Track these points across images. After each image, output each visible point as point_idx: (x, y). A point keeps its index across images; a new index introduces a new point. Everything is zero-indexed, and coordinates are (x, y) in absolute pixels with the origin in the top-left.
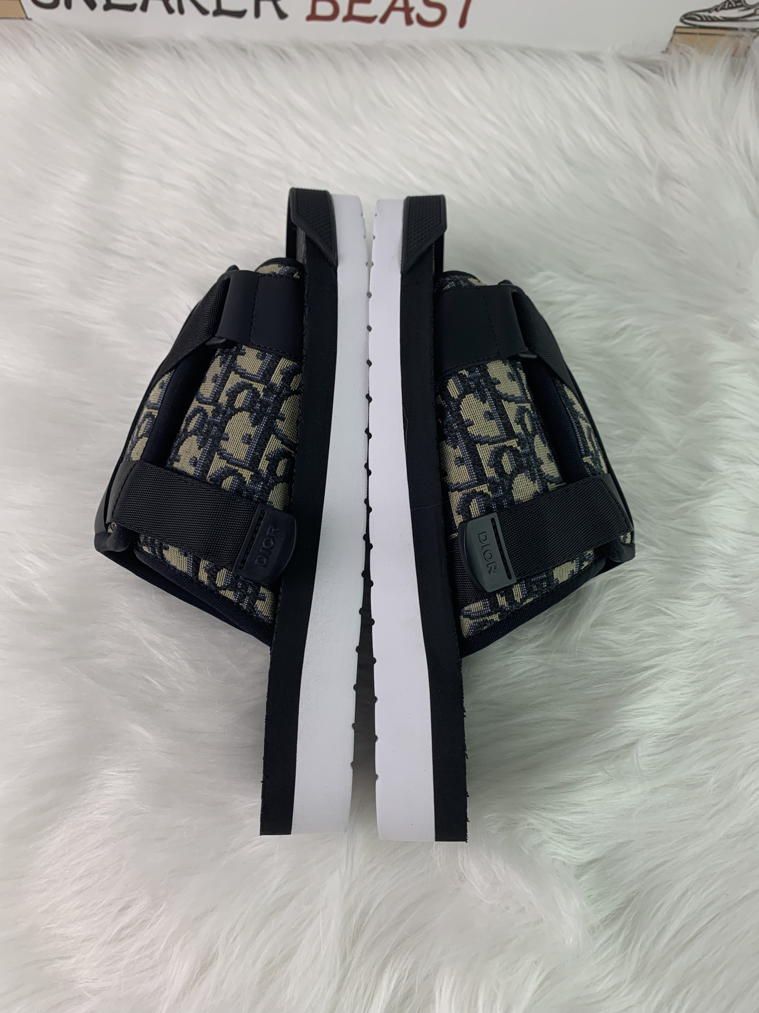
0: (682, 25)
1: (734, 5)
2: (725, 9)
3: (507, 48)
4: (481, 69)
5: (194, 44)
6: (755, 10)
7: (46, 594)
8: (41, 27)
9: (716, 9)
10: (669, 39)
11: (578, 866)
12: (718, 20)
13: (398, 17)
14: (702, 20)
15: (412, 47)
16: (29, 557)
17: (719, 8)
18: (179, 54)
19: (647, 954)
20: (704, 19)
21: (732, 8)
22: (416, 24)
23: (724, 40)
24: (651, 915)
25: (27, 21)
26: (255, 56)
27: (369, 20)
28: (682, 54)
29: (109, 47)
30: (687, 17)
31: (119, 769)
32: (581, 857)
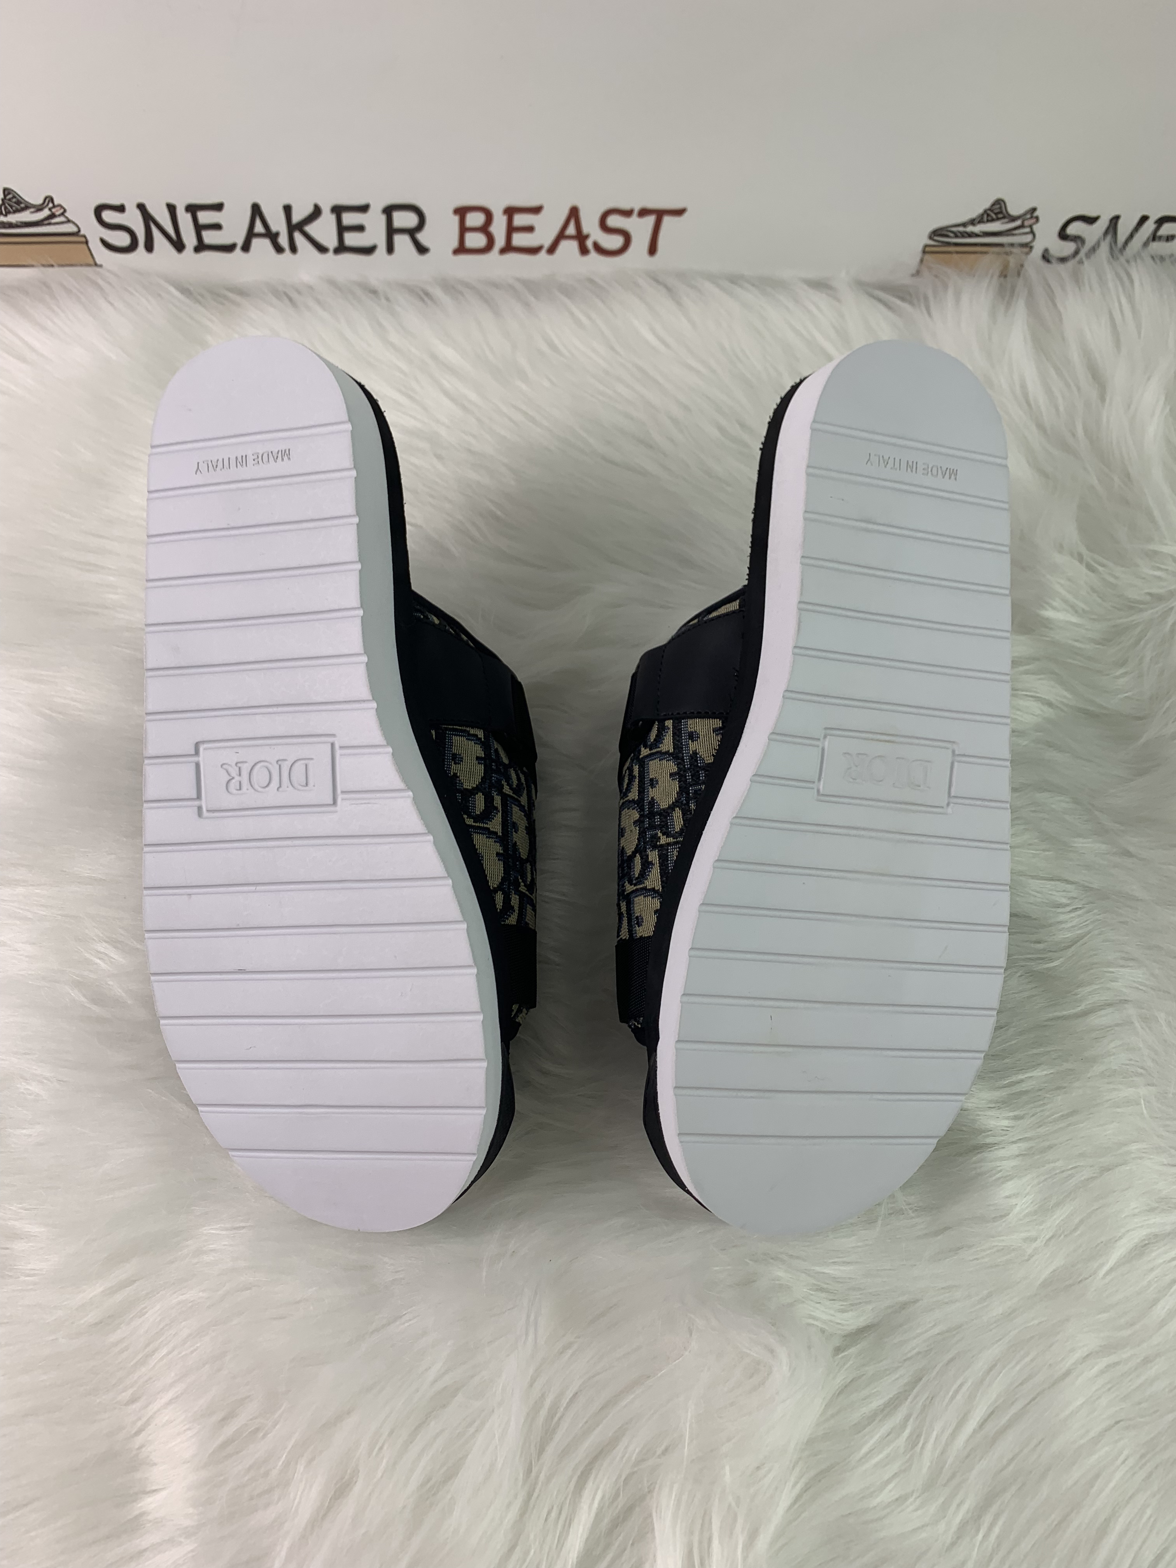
0: (931, 243)
1: (994, 216)
2: (983, 222)
3: (713, 278)
4: (679, 304)
5: (311, 288)
6: (1023, 222)
7: (123, 994)
8: (116, 275)
9: (972, 222)
10: (918, 259)
11: (845, 1336)
12: (977, 235)
13: (569, 247)
14: (956, 236)
15: (591, 281)
16: (102, 947)
17: (977, 221)
18: (290, 299)
19: (943, 1453)
20: (959, 234)
21: (993, 220)
22: (593, 254)
23: (987, 258)
24: (947, 1400)
25: (98, 269)
26: (388, 299)
27: (534, 251)
28: (936, 276)
29: (202, 296)
30: (936, 233)
31: (223, 1226)
32: (847, 1323)
